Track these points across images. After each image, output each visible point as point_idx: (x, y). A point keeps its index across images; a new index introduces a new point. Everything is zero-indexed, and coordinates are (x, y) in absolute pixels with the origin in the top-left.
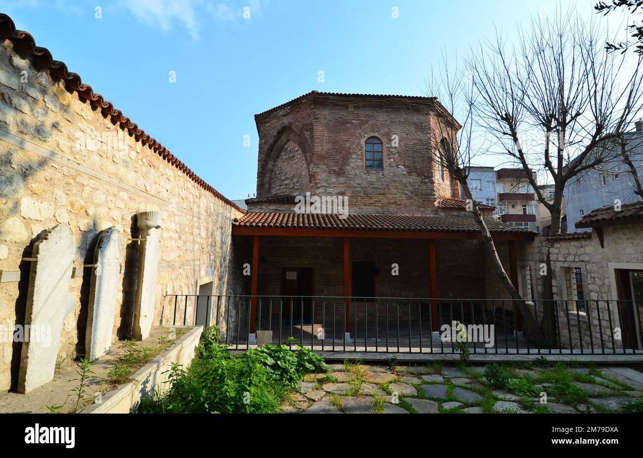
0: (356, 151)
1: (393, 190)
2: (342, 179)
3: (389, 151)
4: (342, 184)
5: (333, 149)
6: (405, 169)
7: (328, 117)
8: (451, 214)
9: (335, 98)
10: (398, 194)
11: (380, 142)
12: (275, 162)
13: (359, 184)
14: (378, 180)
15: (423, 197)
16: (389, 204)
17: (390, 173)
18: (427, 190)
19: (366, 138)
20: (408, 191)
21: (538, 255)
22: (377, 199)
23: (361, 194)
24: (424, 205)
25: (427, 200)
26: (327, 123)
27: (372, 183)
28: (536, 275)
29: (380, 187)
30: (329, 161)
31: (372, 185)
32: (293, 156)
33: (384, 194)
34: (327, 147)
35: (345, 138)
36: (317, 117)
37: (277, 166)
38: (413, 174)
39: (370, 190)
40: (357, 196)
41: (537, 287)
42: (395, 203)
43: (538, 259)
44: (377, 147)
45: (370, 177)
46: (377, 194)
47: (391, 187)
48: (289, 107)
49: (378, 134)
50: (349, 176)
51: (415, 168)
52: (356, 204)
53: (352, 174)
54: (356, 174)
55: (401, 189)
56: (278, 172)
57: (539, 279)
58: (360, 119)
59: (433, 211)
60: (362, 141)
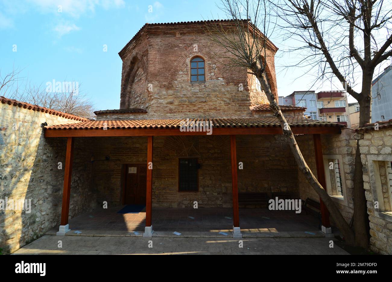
0: (183, 69)
1: (213, 98)
2: (171, 92)
3: (210, 67)
4: (171, 95)
5: (164, 68)
6: (224, 80)
7: (160, 43)
8: (264, 115)
9: (164, 27)
10: (218, 101)
11: (203, 60)
12: (131, 85)
13: (184, 95)
14: (201, 90)
15: (239, 102)
16: (210, 109)
17: (211, 84)
18: (243, 96)
19: (190, 58)
20: (227, 98)
21: (346, 149)
22: (200, 106)
23: (187, 103)
24: (240, 109)
25: (243, 105)
26: (159, 48)
27: (195, 93)
28: (344, 169)
29: (202, 96)
30: (161, 78)
31: (195, 95)
32: (141, 79)
33: (205, 102)
34: (158, 66)
35: (173, 59)
36: (151, 44)
37: (133, 88)
38: (231, 84)
39: (193, 99)
40: (183, 104)
41: (345, 182)
42: (215, 109)
43: (346, 153)
44: (200, 65)
45: (193, 88)
46: (200, 102)
47: (211, 96)
48: (135, 41)
49: (201, 54)
50: (177, 89)
51: (232, 79)
52: (182, 111)
53: (179, 87)
54: (182, 87)
55: (220, 97)
56: (133, 92)
57: (348, 173)
58: (185, 42)
59: (248, 114)
60: (187, 60)
